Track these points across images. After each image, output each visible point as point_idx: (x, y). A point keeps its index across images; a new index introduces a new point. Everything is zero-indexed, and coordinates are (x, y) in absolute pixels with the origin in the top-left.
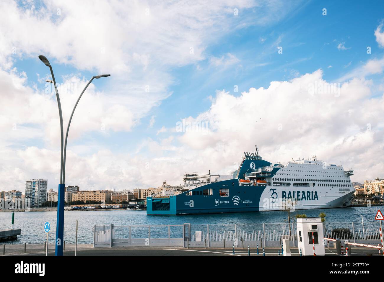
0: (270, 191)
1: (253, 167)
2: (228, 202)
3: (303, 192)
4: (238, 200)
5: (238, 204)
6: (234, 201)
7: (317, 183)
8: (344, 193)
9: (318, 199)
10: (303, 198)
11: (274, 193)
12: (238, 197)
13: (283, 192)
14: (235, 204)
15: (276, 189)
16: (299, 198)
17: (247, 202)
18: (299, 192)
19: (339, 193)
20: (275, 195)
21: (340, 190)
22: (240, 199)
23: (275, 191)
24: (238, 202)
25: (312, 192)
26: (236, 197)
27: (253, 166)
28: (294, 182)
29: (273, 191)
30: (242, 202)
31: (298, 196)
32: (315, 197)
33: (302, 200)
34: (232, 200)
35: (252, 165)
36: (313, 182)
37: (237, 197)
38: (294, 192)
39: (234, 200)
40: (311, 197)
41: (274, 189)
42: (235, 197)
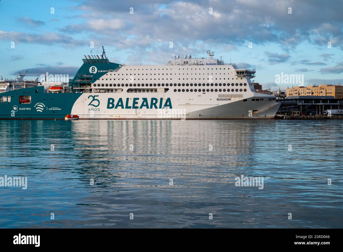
0: (89, 98)
1: (93, 71)
2: (30, 109)
3: (145, 100)
4: (42, 107)
5: (41, 111)
6: (37, 108)
7: (171, 89)
8: (230, 99)
9: (171, 108)
10: (142, 105)
11: (94, 100)
12: (43, 104)
13: (109, 99)
14: (38, 111)
15: (98, 96)
16: (136, 105)
17: (53, 109)
19: (218, 99)
20: (95, 103)
21: (219, 96)
22: (45, 106)
23: (96, 98)
24: (43, 109)
25: (162, 99)
26: (40, 104)
27: (94, 70)
28: (129, 87)
29: (94, 97)
30: (48, 109)
31: (135, 103)
32: (166, 105)
33: (141, 108)
34: (35, 107)
36: (165, 87)
37: (41, 104)
38: (128, 99)
39: (37, 107)
40: (158, 105)
41: (95, 96)
42: (39, 104)
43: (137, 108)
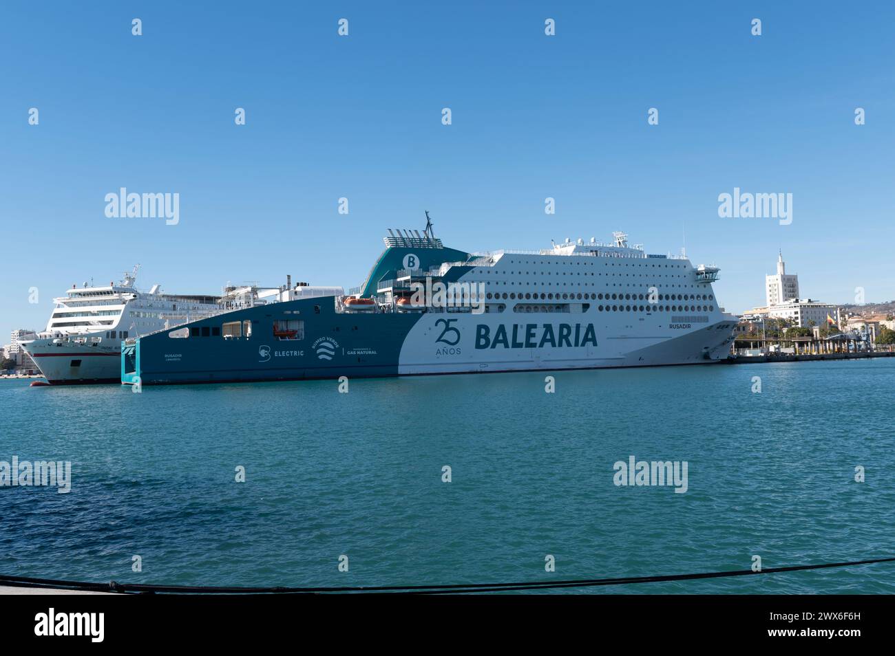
0: (436, 325)
1: (411, 264)
2: (301, 353)
3: (548, 328)
4: (332, 347)
5: (329, 358)
6: (318, 351)
7: (594, 304)
8: (689, 326)
9: (595, 344)
10: (544, 340)
11: (447, 329)
12: (333, 341)
13: (480, 327)
14: (321, 357)
15: (456, 320)
16: (533, 340)
17: (358, 353)
18: (530, 327)
19: (671, 327)
20: (452, 336)
21: (674, 319)
22: (337, 346)
23: (452, 324)
24: (333, 353)
25: (578, 326)
26: (326, 341)
27: (412, 262)
28: (517, 301)
29: (447, 323)
30: (346, 353)
31: (529, 335)
32: (586, 339)
33: (541, 345)
34: (314, 347)
35: (409, 262)
36: (584, 301)
37: (328, 342)
38: (516, 327)
39: (318, 347)
40: (572, 338)
41: (449, 320)
42: (323, 342)
43: (534, 345)
